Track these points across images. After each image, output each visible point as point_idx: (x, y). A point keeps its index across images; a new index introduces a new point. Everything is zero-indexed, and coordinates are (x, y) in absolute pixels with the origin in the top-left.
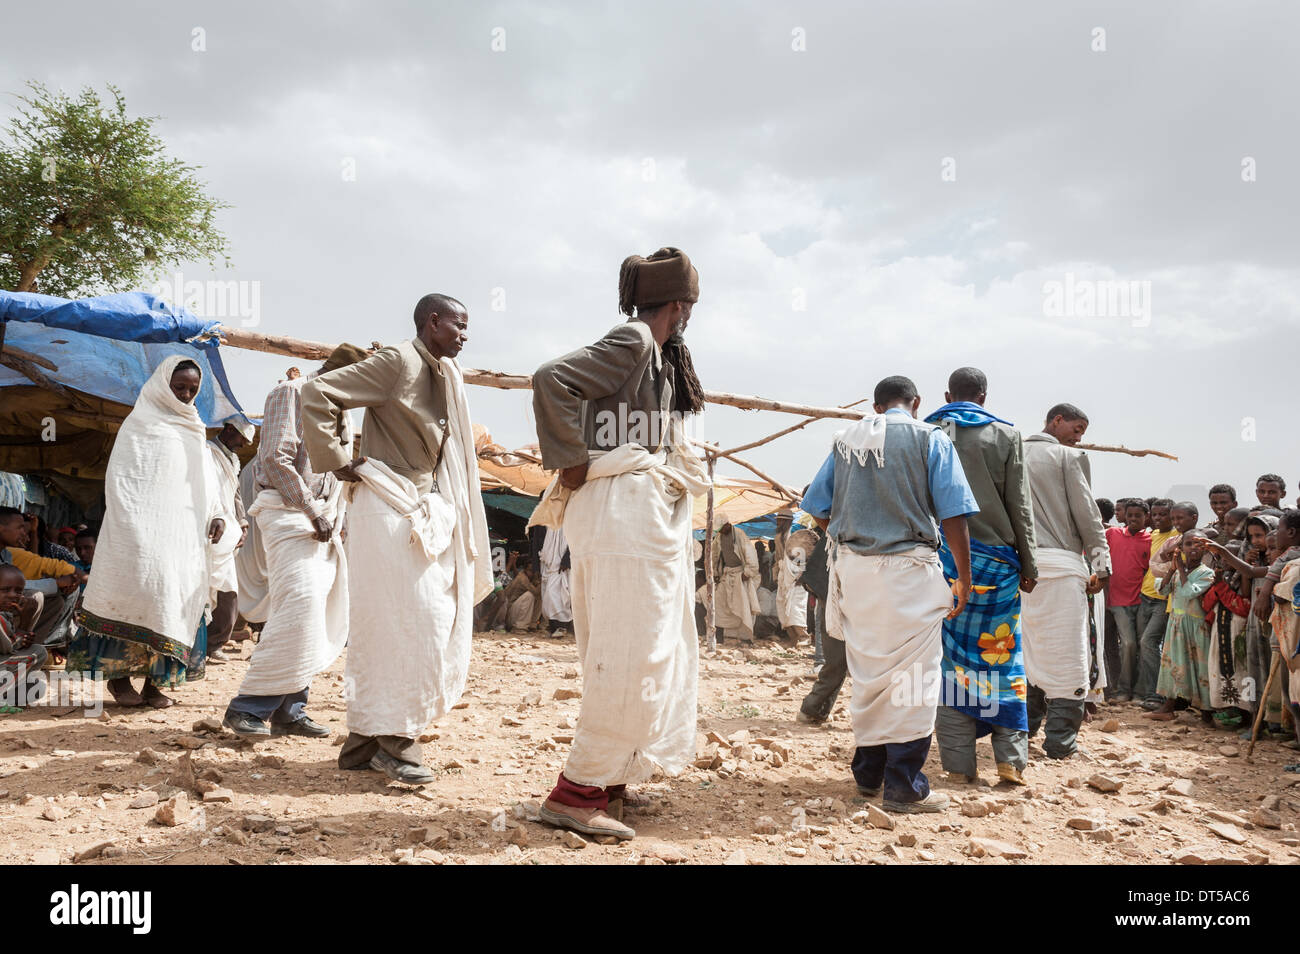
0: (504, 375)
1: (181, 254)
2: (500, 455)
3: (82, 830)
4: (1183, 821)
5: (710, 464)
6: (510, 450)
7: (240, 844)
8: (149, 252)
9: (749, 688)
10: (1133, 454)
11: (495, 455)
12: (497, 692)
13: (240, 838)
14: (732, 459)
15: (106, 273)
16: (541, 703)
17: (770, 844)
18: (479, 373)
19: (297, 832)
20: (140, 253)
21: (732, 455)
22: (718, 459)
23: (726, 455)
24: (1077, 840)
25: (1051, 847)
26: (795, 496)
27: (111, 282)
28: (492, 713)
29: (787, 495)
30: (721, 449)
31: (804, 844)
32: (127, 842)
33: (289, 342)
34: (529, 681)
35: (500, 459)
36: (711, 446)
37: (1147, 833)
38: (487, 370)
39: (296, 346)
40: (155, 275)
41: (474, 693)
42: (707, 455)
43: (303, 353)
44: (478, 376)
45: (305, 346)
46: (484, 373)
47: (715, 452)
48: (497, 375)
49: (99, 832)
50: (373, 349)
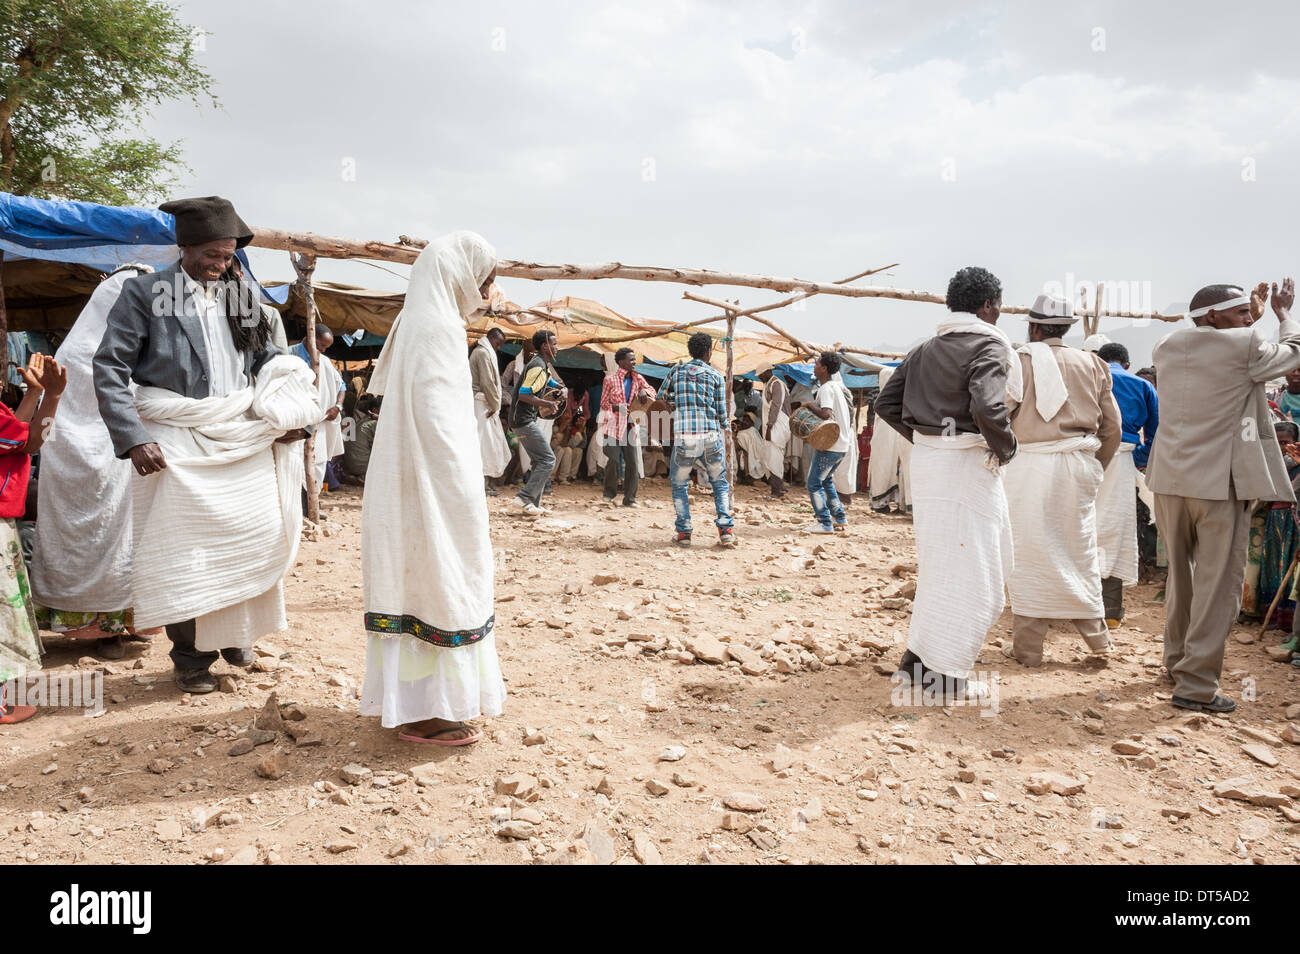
0: (537, 266)
1: (161, 90)
2: (514, 313)
3: (191, 788)
4: (1216, 737)
5: (730, 324)
6: (524, 307)
7: (345, 804)
8: (127, 91)
9: (775, 561)
10: (1166, 319)
11: (510, 313)
12: (537, 576)
13: (344, 798)
14: (753, 317)
15: (82, 111)
16: (583, 592)
17: (839, 784)
18: (511, 265)
19: (393, 784)
20: (116, 89)
21: (754, 314)
22: (738, 318)
23: (748, 314)
24: (1122, 768)
25: (1099, 776)
26: (813, 351)
27: (89, 122)
28: (539, 606)
29: (805, 350)
30: (742, 308)
31: (872, 785)
32: (238, 804)
33: (314, 240)
34: (564, 558)
35: (514, 318)
36: (731, 305)
37: (1186, 756)
38: (519, 261)
39: (321, 244)
40: (136, 116)
41: (517, 581)
42: (727, 314)
43: (328, 251)
44: (510, 268)
45: (330, 244)
46: (517, 264)
47: (735, 312)
48: (530, 267)
49: (206, 790)
50: (401, 243)
